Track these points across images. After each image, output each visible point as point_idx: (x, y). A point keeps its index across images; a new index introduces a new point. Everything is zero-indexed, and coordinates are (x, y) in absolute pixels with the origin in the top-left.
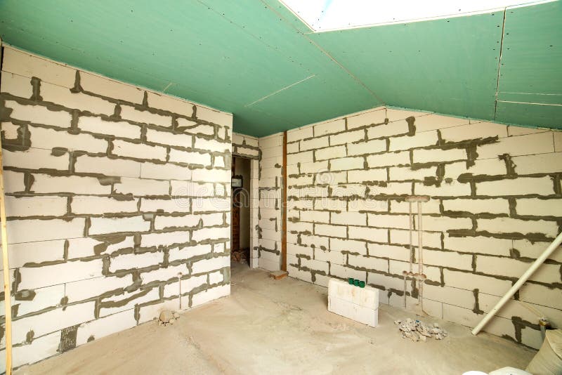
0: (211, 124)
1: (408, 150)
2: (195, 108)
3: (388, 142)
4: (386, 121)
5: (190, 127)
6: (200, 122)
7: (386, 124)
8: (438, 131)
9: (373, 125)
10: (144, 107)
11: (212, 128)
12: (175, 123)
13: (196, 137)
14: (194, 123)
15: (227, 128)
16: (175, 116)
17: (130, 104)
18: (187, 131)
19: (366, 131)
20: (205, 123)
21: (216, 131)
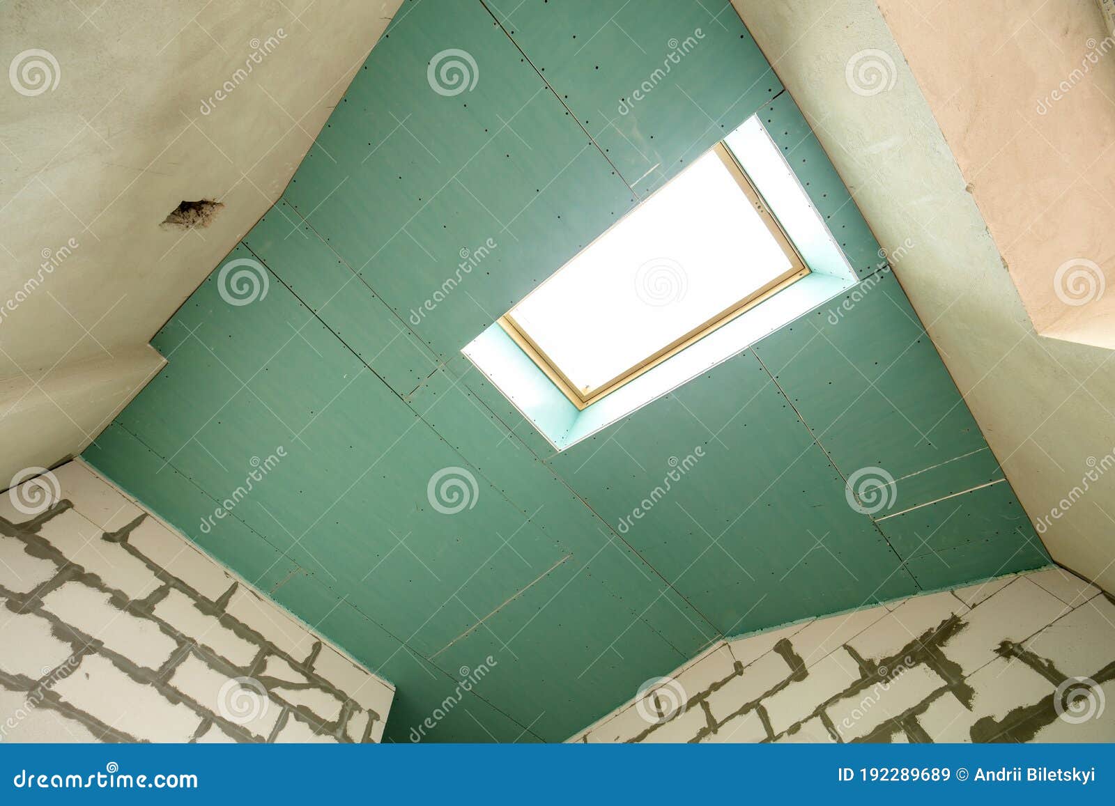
0: (340, 696)
1: (815, 714)
2: (317, 647)
3: (763, 714)
4: (739, 669)
5: (288, 686)
6: (315, 682)
7: (741, 673)
8: (846, 647)
9: (715, 687)
10: (215, 608)
11: (339, 705)
12: (260, 664)
13: (291, 715)
14: (300, 679)
15: (374, 716)
16: (269, 649)
17: (191, 592)
18: (278, 691)
19: (706, 706)
20: (327, 688)
21: (345, 715)
